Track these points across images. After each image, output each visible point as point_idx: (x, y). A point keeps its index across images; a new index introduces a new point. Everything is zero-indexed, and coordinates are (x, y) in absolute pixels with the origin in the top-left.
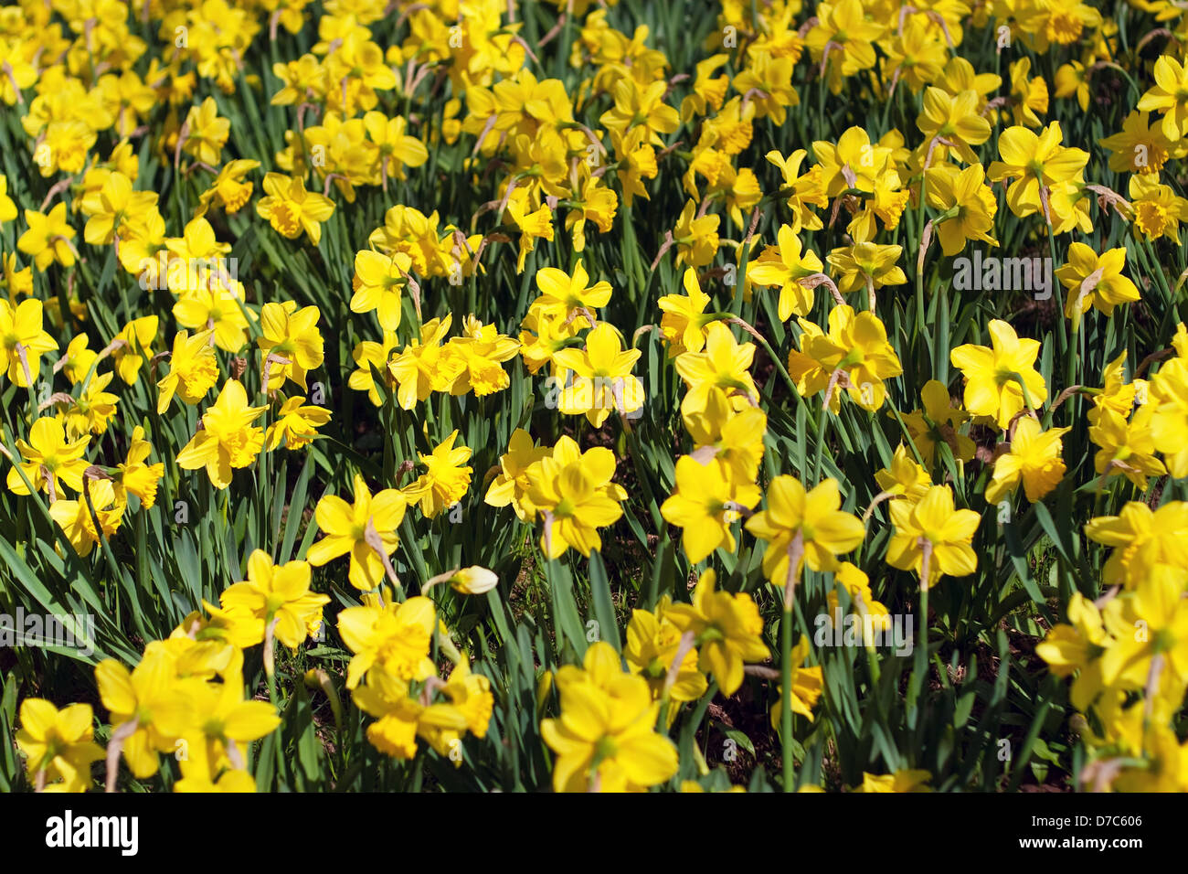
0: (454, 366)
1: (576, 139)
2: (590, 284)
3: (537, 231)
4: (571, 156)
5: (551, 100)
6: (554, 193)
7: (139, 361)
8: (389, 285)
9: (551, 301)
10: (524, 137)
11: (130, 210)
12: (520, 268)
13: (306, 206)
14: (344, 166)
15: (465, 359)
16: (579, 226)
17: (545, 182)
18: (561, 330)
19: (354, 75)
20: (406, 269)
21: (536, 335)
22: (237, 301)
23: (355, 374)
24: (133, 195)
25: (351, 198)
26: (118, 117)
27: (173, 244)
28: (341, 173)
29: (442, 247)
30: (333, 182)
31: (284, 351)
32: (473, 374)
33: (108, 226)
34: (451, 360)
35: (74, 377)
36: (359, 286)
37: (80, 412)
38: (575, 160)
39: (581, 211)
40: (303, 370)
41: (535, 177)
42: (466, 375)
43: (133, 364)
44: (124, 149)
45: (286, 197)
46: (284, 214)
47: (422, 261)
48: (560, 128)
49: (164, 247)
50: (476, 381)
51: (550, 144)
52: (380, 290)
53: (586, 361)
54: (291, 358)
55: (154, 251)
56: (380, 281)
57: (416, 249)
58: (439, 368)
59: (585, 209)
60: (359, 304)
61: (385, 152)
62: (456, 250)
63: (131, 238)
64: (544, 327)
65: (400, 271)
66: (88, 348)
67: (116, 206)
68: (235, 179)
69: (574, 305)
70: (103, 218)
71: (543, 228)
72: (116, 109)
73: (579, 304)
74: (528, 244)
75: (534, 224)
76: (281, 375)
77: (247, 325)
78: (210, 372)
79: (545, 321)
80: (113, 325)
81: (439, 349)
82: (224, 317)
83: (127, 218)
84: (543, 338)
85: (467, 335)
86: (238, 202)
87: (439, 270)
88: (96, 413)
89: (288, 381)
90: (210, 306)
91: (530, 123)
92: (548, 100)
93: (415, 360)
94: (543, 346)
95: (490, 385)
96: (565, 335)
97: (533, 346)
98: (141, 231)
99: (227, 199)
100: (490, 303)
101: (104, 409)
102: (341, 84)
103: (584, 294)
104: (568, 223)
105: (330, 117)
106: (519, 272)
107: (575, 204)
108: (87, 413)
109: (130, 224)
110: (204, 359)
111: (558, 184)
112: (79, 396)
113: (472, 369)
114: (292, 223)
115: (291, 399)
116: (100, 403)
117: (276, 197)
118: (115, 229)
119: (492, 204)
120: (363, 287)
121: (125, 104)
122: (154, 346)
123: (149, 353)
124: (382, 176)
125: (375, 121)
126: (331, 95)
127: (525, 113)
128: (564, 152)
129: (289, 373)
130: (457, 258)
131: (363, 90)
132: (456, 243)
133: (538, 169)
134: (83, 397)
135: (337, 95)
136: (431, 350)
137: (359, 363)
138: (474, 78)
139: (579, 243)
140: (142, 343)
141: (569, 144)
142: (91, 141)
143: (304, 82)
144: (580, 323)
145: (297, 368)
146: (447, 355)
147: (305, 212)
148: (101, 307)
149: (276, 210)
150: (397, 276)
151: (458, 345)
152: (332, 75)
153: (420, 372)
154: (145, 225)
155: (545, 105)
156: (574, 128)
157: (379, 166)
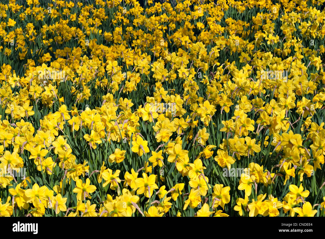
0: (265, 208)
1: (303, 151)
2: (304, 191)
3: (290, 174)
4: (301, 155)
5: (297, 139)
6: (295, 164)
7: (178, 195)
8: (249, 183)
9: (292, 193)
10: (289, 148)
11: (181, 154)
12: (285, 184)
13: (228, 160)
14: (238, 150)
15: (268, 206)
16: (302, 174)
17: (293, 161)
18: (294, 202)
19: (243, 126)
20: (254, 180)
21: (287, 202)
22: (206, 182)
23: (236, 206)
24: (182, 150)
25: (239, 159)
26: (178, 129)
27: (191, 165)
28: (238, 152)
29: (264, 175)
30: (235, 154)
31: (219, 197)
32: (270, 211)
33: (174, 158)
34: (265, 206)
35: (161, 197)
36: (241, 183)
37: (161, 206)
38: (302, 156)
39: (303, 170)
40: (223, 203)
41: (291, 159)
42: (268, 211)
43: (176, 195)
44: (179, 138)
45: (223, 156)
46: (222, 161)
47: (258, 178)
48: (299, 147)
49: (188, 166)
50: (270, 213)
51: (296, 151)
52: (246, 185)
53: (302, 212)
54: (221, 200)
55: (186, 166)
56: (247, 182)
57: (257, 175)
58: (261, 208)
59: (304, 170)
60: (240, 188)
61: (250, 147)
62: (267, 176)
63: (180, 162)
64: (290, 201)
65: (253, 180)
66: (165, 189)
67: (177, 153)
68: (209, 150)
69: (299, 196)
70: (173, 156)
71: (292, 174)
72: (177, 127)
73: (300, 196)
74: (288, 177)
75: (290, 173)
76: (218, 204)
77: (208, 189)
78: (199, 200)
79: (290, 199)
80: (172, 184)
81: (262, 203)
82: (202, 186)
83: (180, 156)
84: (289, 203)
85: (269, 200)
86: (209, 156)
87: (262, 181)
88: (166, 207)
89: (219, 206)
90: (199, 183)
91: (290, 145)
92: (296, 139)
93: (255, 205)
94: (289, 206)
95: (274, 214)
96: (295, 204)
97: (286, 205)
98: (183, 160)
99: (206, 155)
100: (275, 192)
101: (168, 206)
102: (240, 128)
103: (302, 193)
104: (299, 173)
105: (236, 137)
106: (284, 185)
107: (301, 168)
108: (163, 207)
109: (180, 158)
110: (197, 197)
111: (297, 162)
112: (161, 202)
113: (270, 209)
114: (223, 163)
115: (219, 211)
116: (167, 204)
117: (220, 156)
118: (176, 159)
119: (278, 165)
120: (242, 183)
121: (180, 126)
122: (182, 191)
123: (181, 193)
124: (248, 154)
125: (248, 139)
126: (237, 131)
127: (289, 142)
128: (299, 154)
129: (220, 204)
130: (267, 179)
131: (245, 130)
132: (268, 175)
133: (292, 158)
134: (162, 203)
135: (238, 130)
136: (259, 203)
137: (237, 203)
138: (276, 131)
139: (301, 179)
140: (179, 190)
141: (300, 152)
142: (171, 135)
143: (229, 126)
144: (300, 201)
145: (222, 202)
146: (264, 205)
147: (227, 161)
148: (169, 179)
149: (219, 160)
150: (251, 181)
151: (267, 202)
152: (238, 125)
153: (256, 208)
154: (184, 159)
155: (295, 141)
156: (302, 148)
157: (247, 151)
